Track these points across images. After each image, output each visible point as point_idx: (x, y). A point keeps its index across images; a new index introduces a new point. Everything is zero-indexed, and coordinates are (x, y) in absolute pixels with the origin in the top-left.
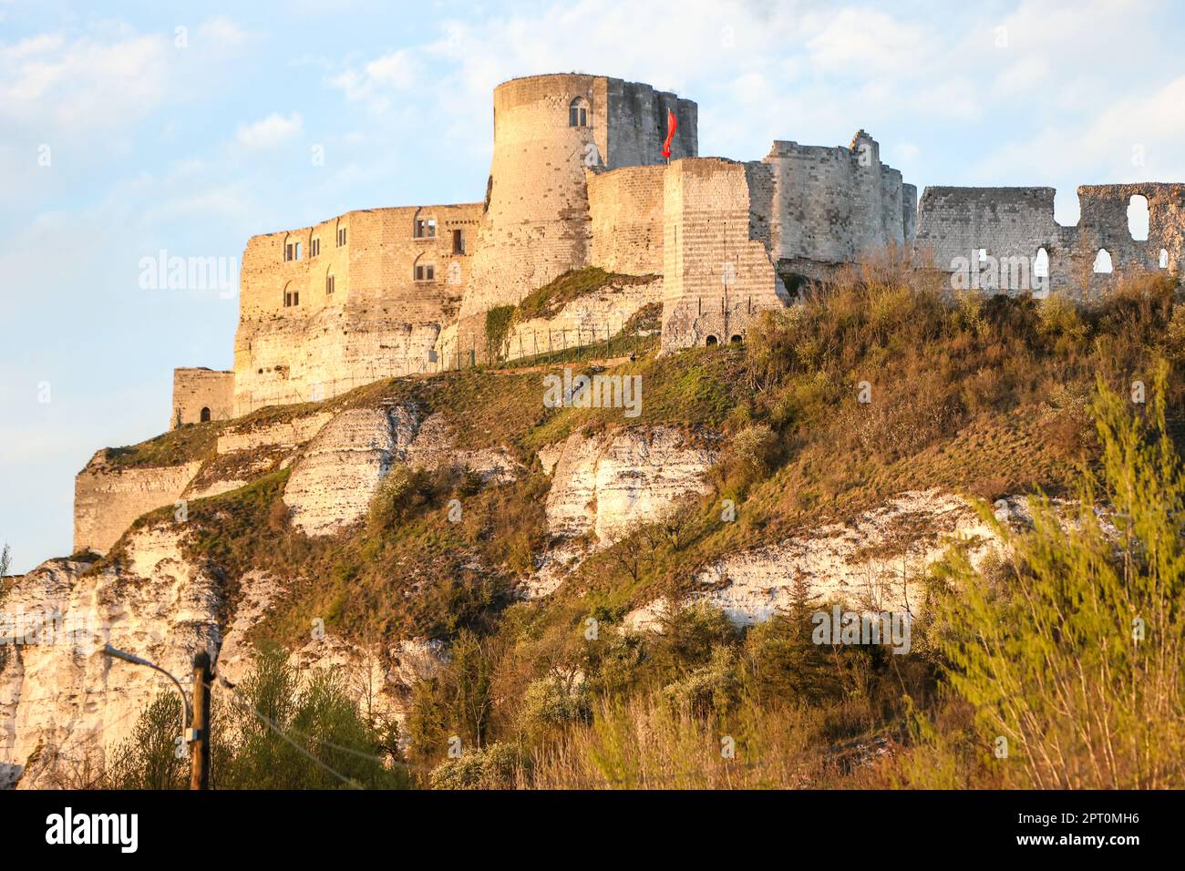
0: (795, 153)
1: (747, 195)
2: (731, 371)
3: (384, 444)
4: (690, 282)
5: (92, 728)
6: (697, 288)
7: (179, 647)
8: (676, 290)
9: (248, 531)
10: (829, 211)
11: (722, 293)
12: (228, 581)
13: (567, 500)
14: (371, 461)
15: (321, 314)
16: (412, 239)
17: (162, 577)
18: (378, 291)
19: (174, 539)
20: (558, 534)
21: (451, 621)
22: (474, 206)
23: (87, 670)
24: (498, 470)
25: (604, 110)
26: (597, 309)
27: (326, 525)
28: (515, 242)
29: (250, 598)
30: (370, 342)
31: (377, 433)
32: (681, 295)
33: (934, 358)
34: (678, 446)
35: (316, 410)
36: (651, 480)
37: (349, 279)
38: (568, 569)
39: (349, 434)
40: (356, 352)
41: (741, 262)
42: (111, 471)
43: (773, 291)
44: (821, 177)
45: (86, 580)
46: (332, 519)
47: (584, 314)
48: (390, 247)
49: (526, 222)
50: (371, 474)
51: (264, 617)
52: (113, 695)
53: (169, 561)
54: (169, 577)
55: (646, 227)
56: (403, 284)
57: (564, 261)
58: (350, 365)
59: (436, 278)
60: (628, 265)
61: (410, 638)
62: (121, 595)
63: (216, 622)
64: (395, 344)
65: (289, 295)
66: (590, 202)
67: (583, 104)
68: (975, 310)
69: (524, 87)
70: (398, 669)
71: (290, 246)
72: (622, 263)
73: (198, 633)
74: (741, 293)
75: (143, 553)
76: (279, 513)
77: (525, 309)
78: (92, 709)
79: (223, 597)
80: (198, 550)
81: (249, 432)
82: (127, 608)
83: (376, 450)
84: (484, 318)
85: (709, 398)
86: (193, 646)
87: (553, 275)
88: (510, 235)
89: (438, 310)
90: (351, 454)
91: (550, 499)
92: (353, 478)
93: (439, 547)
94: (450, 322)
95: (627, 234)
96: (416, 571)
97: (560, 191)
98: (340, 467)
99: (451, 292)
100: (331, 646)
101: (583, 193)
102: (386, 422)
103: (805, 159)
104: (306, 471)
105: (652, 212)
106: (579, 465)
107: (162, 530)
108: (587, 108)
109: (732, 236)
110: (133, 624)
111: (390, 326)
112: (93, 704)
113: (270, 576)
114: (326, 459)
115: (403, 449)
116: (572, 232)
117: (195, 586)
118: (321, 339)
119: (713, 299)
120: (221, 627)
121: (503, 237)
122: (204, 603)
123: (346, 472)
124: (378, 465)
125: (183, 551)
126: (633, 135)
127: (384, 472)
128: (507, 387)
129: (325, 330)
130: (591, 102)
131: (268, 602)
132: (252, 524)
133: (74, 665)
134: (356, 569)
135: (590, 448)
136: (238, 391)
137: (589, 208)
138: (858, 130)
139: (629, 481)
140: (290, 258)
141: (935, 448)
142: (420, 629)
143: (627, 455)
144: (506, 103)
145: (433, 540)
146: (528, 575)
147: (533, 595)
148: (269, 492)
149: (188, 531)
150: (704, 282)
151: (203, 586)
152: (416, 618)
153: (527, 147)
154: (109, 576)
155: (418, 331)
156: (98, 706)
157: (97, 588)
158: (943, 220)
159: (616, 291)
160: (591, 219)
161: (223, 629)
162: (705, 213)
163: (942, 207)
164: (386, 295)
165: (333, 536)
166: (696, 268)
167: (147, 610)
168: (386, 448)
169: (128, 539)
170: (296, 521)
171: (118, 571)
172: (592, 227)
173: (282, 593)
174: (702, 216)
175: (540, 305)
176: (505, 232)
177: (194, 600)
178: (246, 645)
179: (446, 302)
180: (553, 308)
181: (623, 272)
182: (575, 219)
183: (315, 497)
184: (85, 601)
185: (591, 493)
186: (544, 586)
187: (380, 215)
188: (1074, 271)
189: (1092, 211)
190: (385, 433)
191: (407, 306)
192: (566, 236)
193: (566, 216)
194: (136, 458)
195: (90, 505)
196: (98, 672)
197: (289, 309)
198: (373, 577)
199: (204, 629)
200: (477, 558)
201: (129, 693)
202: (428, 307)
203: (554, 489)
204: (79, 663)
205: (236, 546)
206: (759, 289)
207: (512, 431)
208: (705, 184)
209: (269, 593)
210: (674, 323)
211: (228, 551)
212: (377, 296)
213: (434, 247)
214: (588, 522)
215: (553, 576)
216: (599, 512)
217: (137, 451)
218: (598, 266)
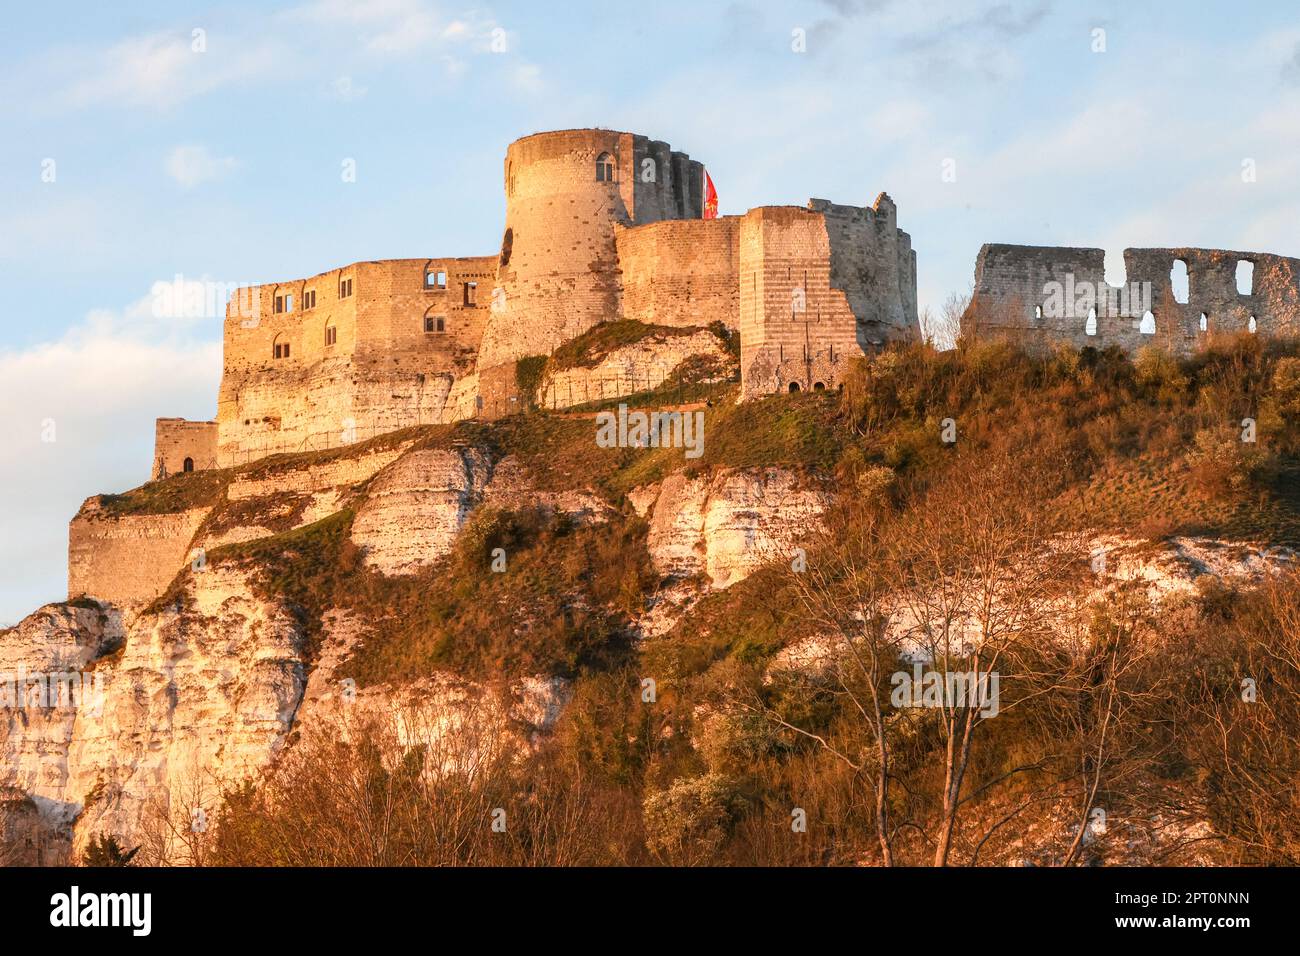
0: (829, 212)
1: (827, 245)
2: (828, 416)
3: (461, 485)
4: (771, 329)
5: (157, 767)
6: (779, 334)
7: (265, 684)
8: (756, 336)
9: (321, 570)
10: (860, 270)
11: (804, 341)
12: (309, 619)
13: (673, 541)
14: (450, 502)
15: (322, 365)
16: (422, 291)
17: (230, 616)
18: (387, 341)
19: (243, 577)
20: (665, 575)
21: (571, 658)
22: (486, 260)
23: (151, 709)
24: (588, 512)
25: (630, 166)
26: (640, 359)
27: (405, 565)
28: (543, 293)
29: (334, 636)
30: (380, 392)
31: (453, 474)
32: (763, 341)
33: (1044, 405)
34: (793, 488)
35: (335, 458)
36: (768, 521)
37: (355, 330)
38: (682, 609)
39: (423, 474)
40: (367, 402)
41: (822, 311)
42: (107, 517)
43: (854, 340)
44: (853, 237)
45: (147, 618)
46: (410, 559)
47: (628, 364)
48: (400, 298)
49: (555, 274)
50: (449, 514)
51: (353, 656)
52: (181, 734)
53: (237, 599)
54: (238, 615)
55: (685, 280)
56: (413, 335)
57: (596, 312)
58: (361, 414)
59: (447, 330)
60: (669, 317)
61: (532, 675)
62: (185, 634)
63: (300, 660)
64: (407, 394)
65: (279, 347)
66: (620, 255)
67: (610, 160)
68: (1075, 360)
69: (549, 141)
70: (520, 706)
71: (280, 298)
72: (662, 315)
73: (283, 671)
74: (822, 341)
75: (207, 591)
76: (351, 553)
77: (561, 358)
78: (157, 747)
79: (305, 635)
80: (273, 588)
81: (263, 479)
82: (192, 646)
83: (452, 491)
84: (513, 368)
85: (813, 442)
86: (279, 683)
87: (586, 326)
88: (538, 286)
89: (450, 360)
90: (427, 494)
91: (651, 540)
92: (431, 518)
93: (541, 586)
94: (464, 373)
95: (666, 286)
96: (522, 609)
97: (589, 244)
98: (416, 507)
99: (463, 345)
100: (445, 682)
101: (612, 246)
102: (461, 463)
103: (838, 217)
104: (376, 511)
105: (692, 265)
106: (683, 507)
107: (228, 568)
108: (614, 163)
109: (813, 284)
110: (199, 662)
111: (402, 376)
112: (158, 742)
113: (353, 615)
114: (400, 499)
115: (479, 490)
116: (603, 285)
117: (276, 624)
118: (326, 389)
119: (794, 346)
120: (306, 665)
121: (529, 288)
122: (287, 640)
123: (423, 512)
124: (457, 505)
125: (254, 589)
126: (653, 192)
127: (462, 512)
128: (578, 431)
129: (331, 380)
130: (617, 157)
131: (355, 640)
132: (322, 564)
133: (136, 703)
134: (453, 607)
135: (696, 489)
136: (222, 442)
137: (618, 261)
138: (881, 192)
139: (745, 522)
140: (280, 311)
141: (1073, 491)
142: (541, 666)
143: (742, 496)
144: (528, 158)
145: (532, 580)
146: (639, 615)
147: (646, 634)
148: (333, 533)
149: (256, 569)
150: (786, 329)
151: (283, 623)
152: (534, 655)
153: (553, 201)
154: (171, 614)
155: (431, 382)
156: (163, 745)
157: (158, 626)
158: (1003, 277)
159: (659, 342)
160: (621, 272)
161: (307, 668)
162: (785, 260)
163: (1002, 264)
164: (396, 346)
165: (414, 576)
166: (777, 315)
167: (215, 649)
168: (462, 489)
169: (188, 578)
170: (370, 561)
171: (180, 609)
172: (624, 280)
173: (370, 632)
174: (783, 264)
175: (577, 354)
176: (532, 283)
177: (277, 637)
178: (336, 683)
179: (458, 354)
180: (594, 357)
181: (663, 324)
182: (606, 271)
183: (390, 537)
184: (144, 639)
185: (698, 534)
186: (658, 625)
187: (389, 266)
188: (1123, 331)
189: (1139, 273)
190: (461, 474)
191: (418, 357)
192: (597, 288)
193: (596, 268)
194: (132, 504)
195: (85, 550)
196: (164, 710)
197: (279, 361)
198: (475, 615)
199: (289, 667)
200: (583, 597)
201: (198, 732)
202: (439, 358)
203: (654, 530)
204: (142, 701)
205: (313, 585)
206: (840, 337)
207: (595, 473)
208: (785, 232)
209: (354, 631)
210: (757, 369)
211: (305, 589)
212: (387, 347)
213: (445, 300)
214: (697, 562)
215: (667, 616)
216: (709, 553)
217: (131, 498)
218: (633, 318)
